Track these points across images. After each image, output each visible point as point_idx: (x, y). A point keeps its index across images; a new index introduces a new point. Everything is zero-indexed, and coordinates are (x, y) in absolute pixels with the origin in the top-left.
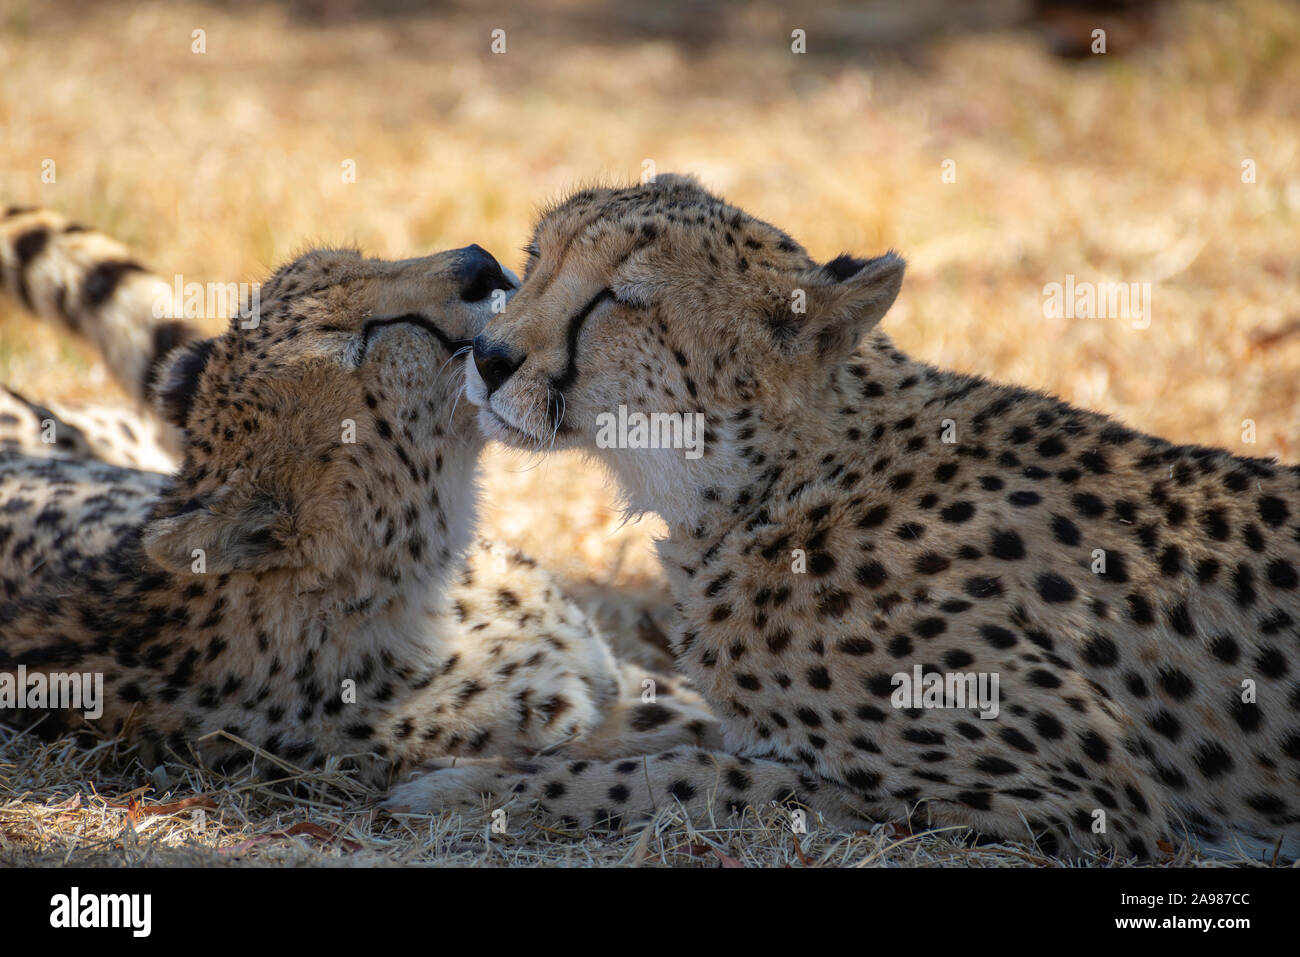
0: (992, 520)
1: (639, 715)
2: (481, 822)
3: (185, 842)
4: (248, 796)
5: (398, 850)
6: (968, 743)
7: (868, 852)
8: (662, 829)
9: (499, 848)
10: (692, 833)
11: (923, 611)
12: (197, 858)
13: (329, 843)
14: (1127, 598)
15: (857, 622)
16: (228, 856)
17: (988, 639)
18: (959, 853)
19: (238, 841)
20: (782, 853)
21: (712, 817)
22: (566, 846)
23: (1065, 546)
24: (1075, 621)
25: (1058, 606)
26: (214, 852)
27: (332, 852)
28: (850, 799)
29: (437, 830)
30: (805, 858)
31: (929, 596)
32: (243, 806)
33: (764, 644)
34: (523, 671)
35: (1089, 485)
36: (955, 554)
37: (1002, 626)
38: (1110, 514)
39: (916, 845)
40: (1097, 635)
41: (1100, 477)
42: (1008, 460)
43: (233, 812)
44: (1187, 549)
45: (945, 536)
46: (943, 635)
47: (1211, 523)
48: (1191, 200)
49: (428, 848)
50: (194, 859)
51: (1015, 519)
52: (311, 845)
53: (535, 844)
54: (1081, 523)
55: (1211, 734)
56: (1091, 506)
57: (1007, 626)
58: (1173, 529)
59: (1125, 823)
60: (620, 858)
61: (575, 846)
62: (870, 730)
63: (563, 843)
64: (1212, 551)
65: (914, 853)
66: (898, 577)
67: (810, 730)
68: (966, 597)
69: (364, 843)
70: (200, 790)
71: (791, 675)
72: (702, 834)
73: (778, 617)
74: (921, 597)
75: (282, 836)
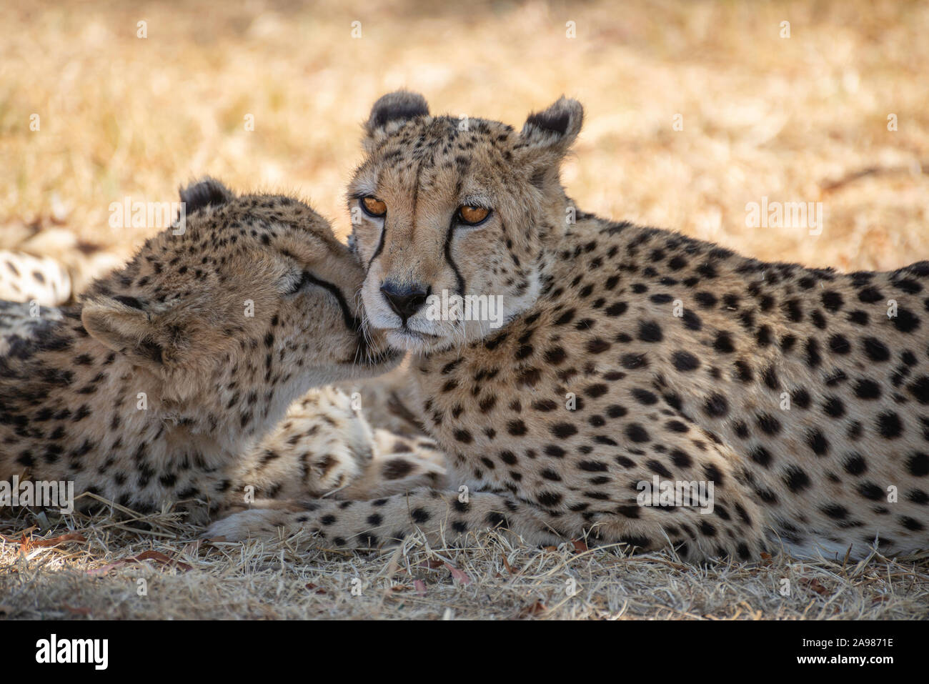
0: (639, 314)
1: (389, 467)
2: (278, 548)
3: (63, 566)
4: (108, 533)
5: (218, 569)
6: (625, 471)
7: (556, 563)
8: (408, 550)
9: (291, 566)
10: (430, 552)
11: (591, 379)
12: (72, 578)
13: (168, 565)
14: (734, 364)
15: (544, 390)
16: (95, 576)
17: (637, 398)
18: (620, 562)
19: (101, 565)
20: (495, 565)
21: (444, 541)
22: (338, 564)
23: (691, 331)
24: (698, 384)
25: (687, 373)
26: (84, 573)
27: (170, 572)
28: (541, 516)
29: (246, 554)
30: (511, 568)
31: (595, 369)
32: (105, 539)
33: (478, 407)
34: (304, 439)
35: (705, 286)
36: (614, 339)
37: (647, 389)
38: (720, 305)
39: (589, 557)
40: (714, 392)
41: (711, 280)
42: (650, 273)
43: (97, 543)
44: (774, 328)
45: (607, 326)
46: (606, 395)
47: (789, 310)
48: (777, 87)
49: (240, 568)
50: (70, 579)
51: (654, 312)
52: (155, 567)
53: (316, 562)
54: (701, 314)
55: (794, 460)
56: (707, 301)
57: (651, 390)
58: (764, 314)
59: (734, 531)
60: (378, 571)
61: (345, 564)
62: (554, 464)
63: (337, 561)
64: (791, 330)
65: (589, 563)
66: (575, 356)
67: (510, 468)
68: (621, 369)
69: (193, 565)
70: (73, 528)
71: (496, 428)
72: (437, 552)
73: (488, 388)
74: (590, 370)
75: (133, 561)
